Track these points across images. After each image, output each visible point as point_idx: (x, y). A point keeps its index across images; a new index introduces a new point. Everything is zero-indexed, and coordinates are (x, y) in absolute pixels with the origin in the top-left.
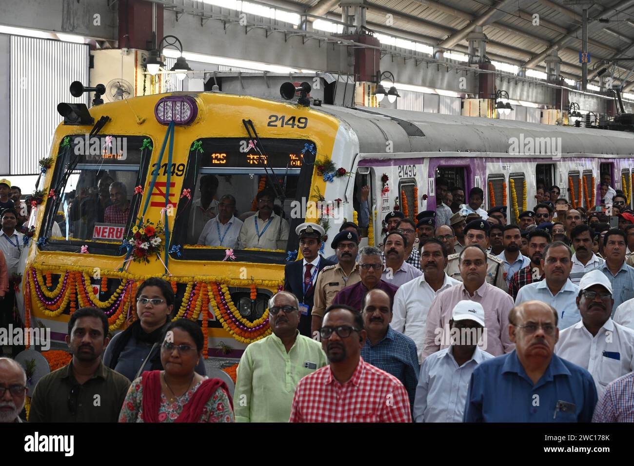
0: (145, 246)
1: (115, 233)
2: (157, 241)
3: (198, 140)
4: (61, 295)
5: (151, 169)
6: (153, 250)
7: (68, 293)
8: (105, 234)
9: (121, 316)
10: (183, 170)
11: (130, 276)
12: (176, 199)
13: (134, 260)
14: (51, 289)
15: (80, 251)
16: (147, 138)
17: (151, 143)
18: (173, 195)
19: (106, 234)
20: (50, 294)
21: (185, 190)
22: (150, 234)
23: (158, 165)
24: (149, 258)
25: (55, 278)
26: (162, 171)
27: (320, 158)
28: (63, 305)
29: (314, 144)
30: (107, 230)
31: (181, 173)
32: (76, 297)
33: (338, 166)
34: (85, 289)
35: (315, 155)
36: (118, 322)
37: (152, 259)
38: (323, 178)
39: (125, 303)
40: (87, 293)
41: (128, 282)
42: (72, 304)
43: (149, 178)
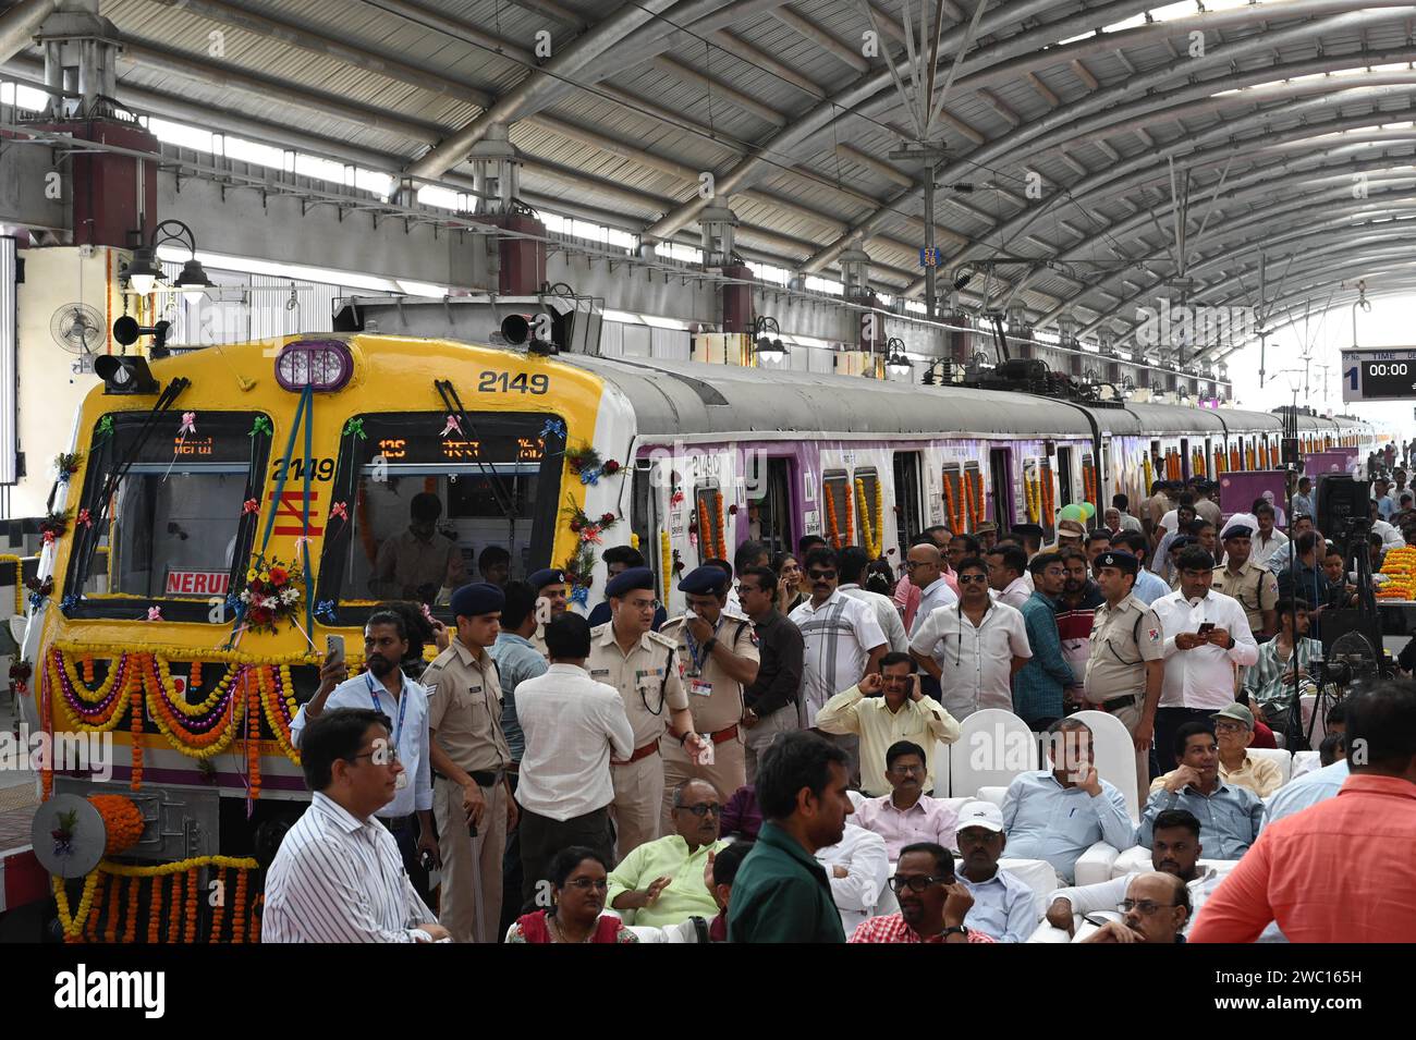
0: (269, 603)
1: (207, 584)
2: (291, 595)
3: (356, 418)
4: (112, 697)
5: (271, 469)
6: (285, 611)
7: (126, 692)
8: (188, 586)
9: (228, 729)
10: (331, 470)
11: (245, 658)
12: (320, 521)
13: (250, 630)
14: (93, 688)
15: (146, 618)
16: (262, 415)
17: (270, 424)
18: (315, 514)
19: (191, 587)
20: (92, 696)
21: (336, 505)
22: (278, 583)
23: (285, 461)
24: (277, 626)
25: (100, 668)
26: (292, 471)
27: (573, 444)
28: (117, 714)
29: (563, 420)
30: (193, 579)
31: (327, 475)
32: (144, 700)
33: (604, 458)
34: (160, 683)
35: (565, 439)
36: (223, 739)
37: (283, 627)
38: (579, 478)
39: (235, 704)
40: (163, 690)
41: (241, 668)
42: (136, 711)
43: (270, 485)
